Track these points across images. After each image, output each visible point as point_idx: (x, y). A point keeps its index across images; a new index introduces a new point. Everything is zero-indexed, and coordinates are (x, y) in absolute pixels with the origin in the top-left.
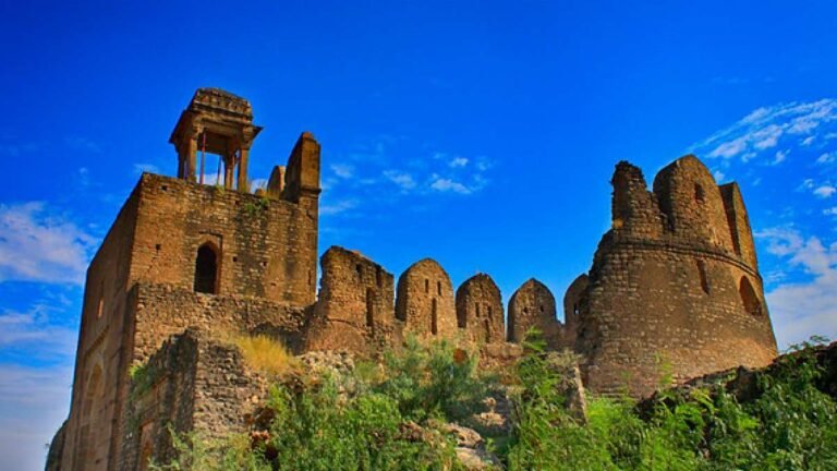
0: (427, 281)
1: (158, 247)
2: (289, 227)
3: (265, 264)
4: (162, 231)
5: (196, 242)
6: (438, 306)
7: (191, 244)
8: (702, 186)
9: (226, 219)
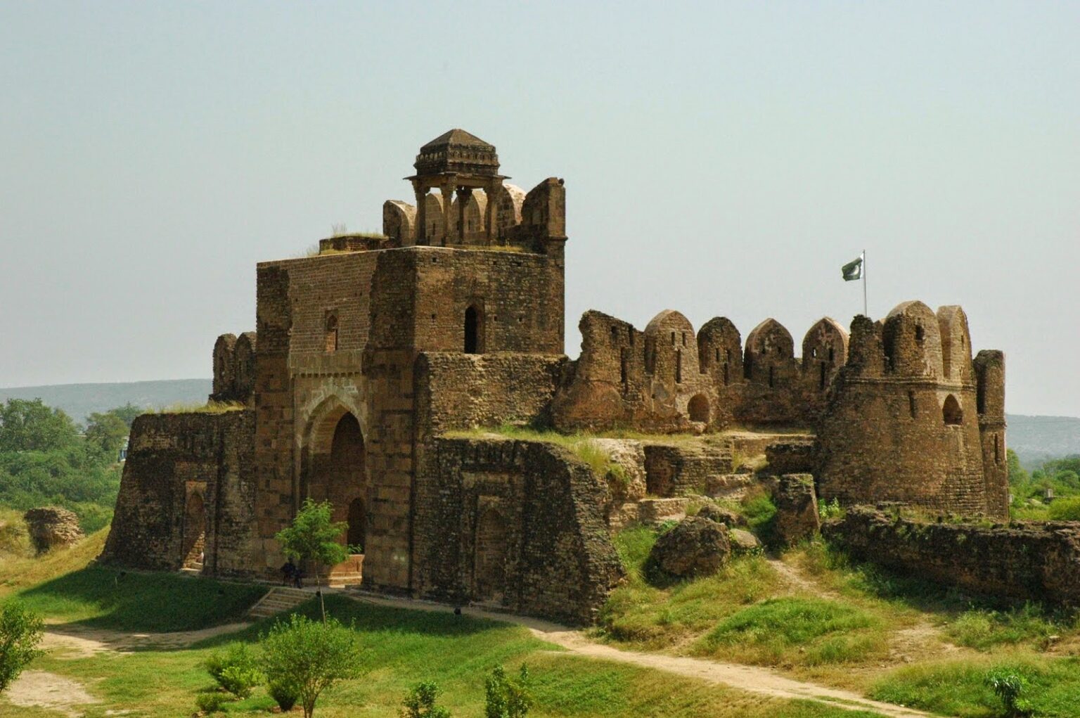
0: (673, 334)
1: (434, 317)
4: (435, 302)
5: (462, 307)
6: (682, 356)
7: (459, 310)
8: (923, 327)
9: (486, 281)
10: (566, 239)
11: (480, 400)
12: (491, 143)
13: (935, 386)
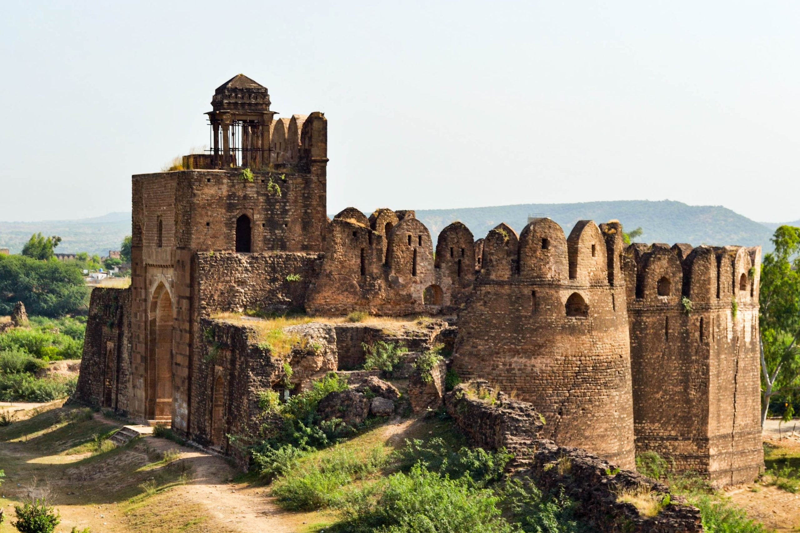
0: (410, 237)
1: (208, 224)
2: (304, 194)
3: (286, 226)
4: (209, 213)
5: (234, 217)
6: (418, 254)
7: (231, 219)
8: (549, 239)
9: (255, 195)
10: (328, 160)
11: (246, 289)
12: (264, 86)
13: (559, 286)
